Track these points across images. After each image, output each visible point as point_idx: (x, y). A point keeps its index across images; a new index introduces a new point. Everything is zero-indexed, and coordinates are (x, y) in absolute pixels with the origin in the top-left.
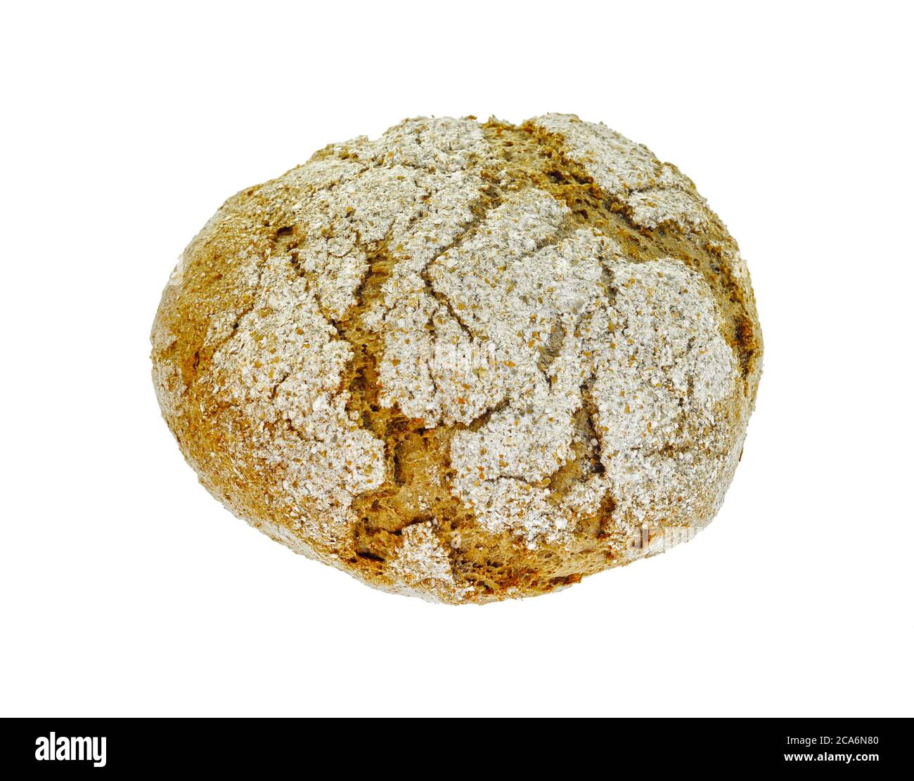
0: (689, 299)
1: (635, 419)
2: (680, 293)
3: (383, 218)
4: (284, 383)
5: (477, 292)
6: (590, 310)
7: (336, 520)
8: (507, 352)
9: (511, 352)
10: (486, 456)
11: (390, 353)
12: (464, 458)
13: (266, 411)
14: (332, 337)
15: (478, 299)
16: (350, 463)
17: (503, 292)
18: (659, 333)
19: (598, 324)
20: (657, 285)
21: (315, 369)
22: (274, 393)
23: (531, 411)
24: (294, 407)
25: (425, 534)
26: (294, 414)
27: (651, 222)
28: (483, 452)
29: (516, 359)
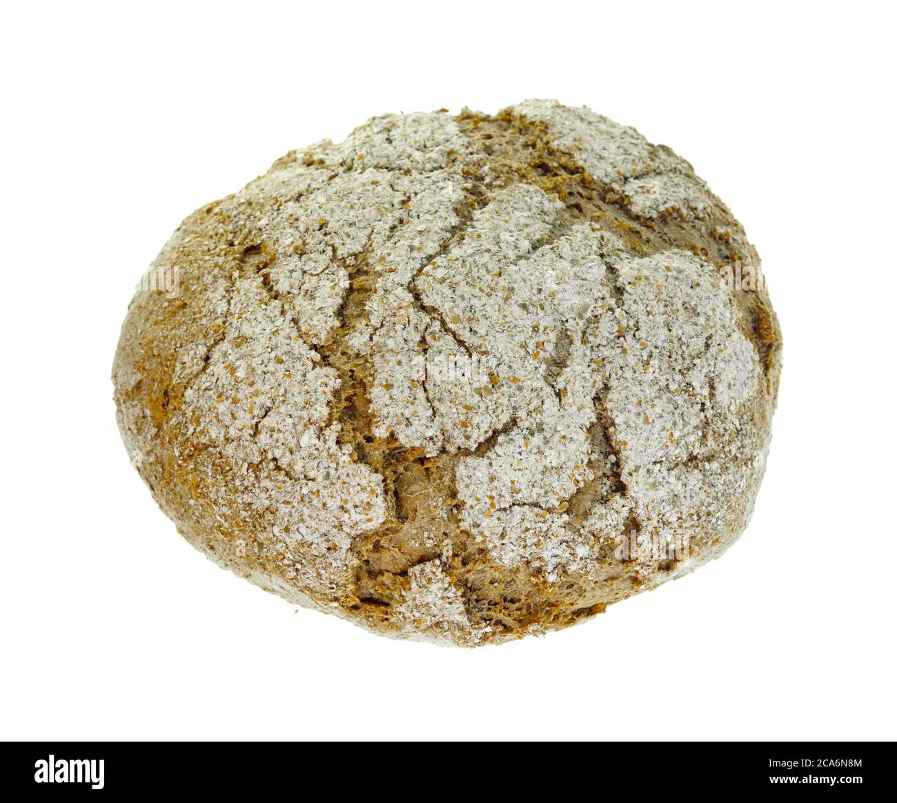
0: (702, 293)
1: (655, 430)
2: (692, 287)
3: (359, 228)
4: (267, 417)
5: (472, 302)
6: (596, 313)
7: (334, 564)
8: (510, 367)
9: (515, 366)
10: (495, 483)
11: (381, 377)
12: (472, 487)
13: (248, 450)
14: (315, 364)
15: (473, 311)
16: (346, 502)
17: (501, 301)
18: (674, 333)
19: (606, 328)
20: (666, 281)
21: (300, 400)
22: (256, 431)
23: (541, 429)
24: (279, 444)
25: (434, 573)
26: (281, 452)
27: (652, 211)
28: (492, 479)
29: (521, 374)
